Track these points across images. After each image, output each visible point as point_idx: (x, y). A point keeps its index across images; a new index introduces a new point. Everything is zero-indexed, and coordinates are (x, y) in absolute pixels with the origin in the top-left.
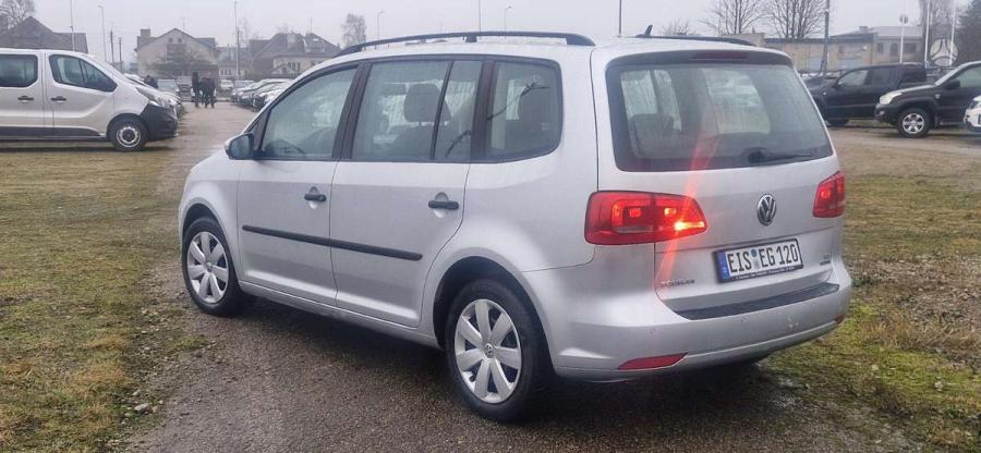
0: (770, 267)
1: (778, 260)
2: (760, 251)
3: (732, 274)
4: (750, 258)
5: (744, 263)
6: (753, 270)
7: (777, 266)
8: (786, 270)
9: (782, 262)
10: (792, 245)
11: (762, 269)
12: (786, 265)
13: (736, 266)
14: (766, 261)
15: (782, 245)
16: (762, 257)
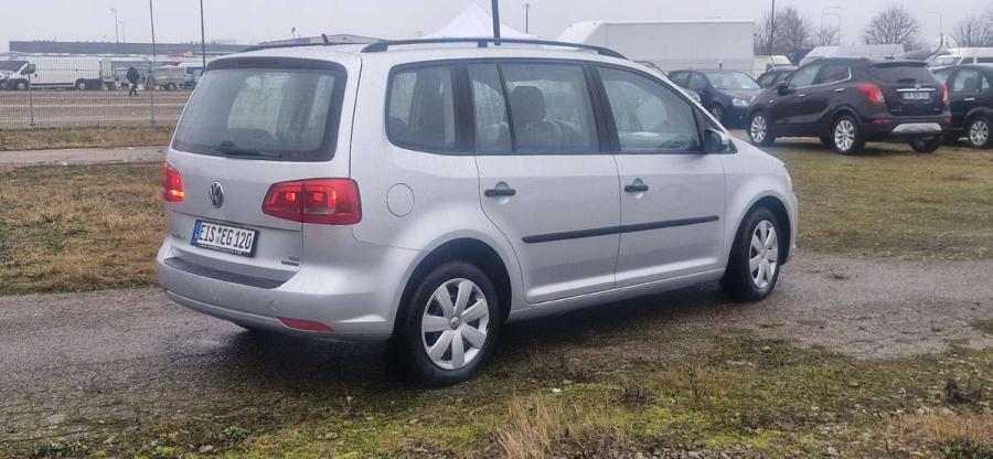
0: (225, 246)
1: (234, 242)
2: (225, 230)
3: (199, 241)
4: (216, 233)
5: (210, 236)
6: (213, 243)
7: (231, 247)
8: (234, 253)
9: (236, 246)
10: (250, 235)
11: (220, 245)
12: (237, 249)
13: (203, 236)
14: (224, 240)
15: (242, 231)
16: (224, 235)
